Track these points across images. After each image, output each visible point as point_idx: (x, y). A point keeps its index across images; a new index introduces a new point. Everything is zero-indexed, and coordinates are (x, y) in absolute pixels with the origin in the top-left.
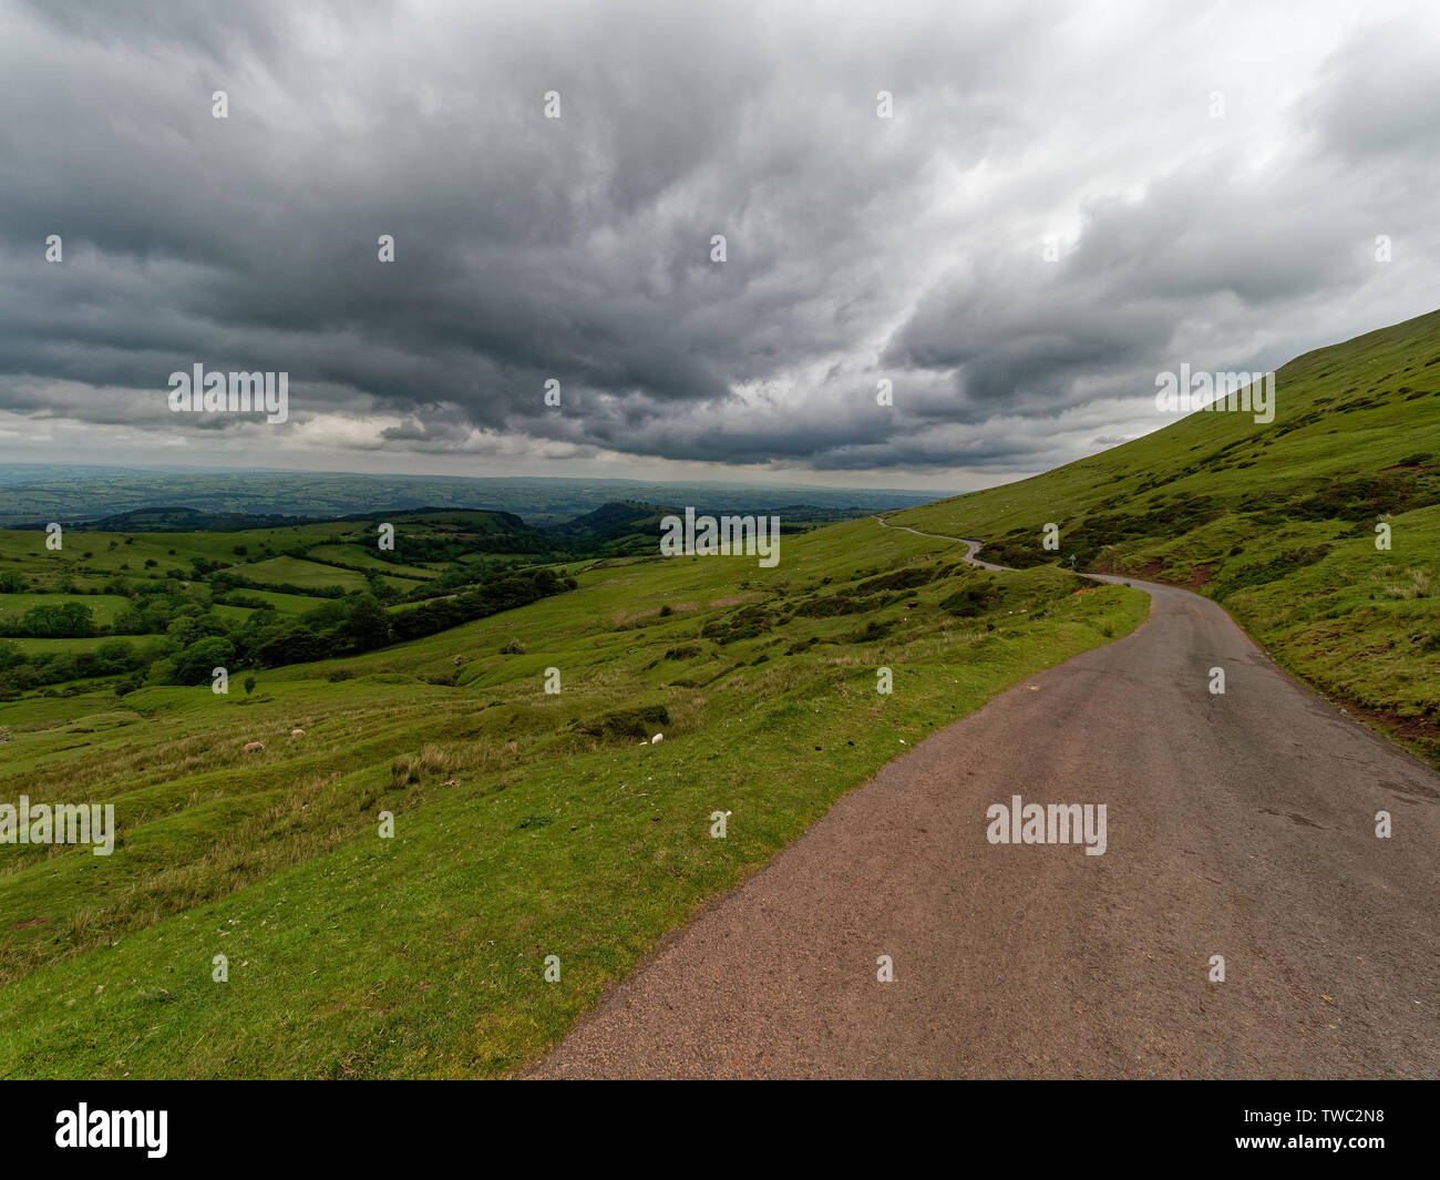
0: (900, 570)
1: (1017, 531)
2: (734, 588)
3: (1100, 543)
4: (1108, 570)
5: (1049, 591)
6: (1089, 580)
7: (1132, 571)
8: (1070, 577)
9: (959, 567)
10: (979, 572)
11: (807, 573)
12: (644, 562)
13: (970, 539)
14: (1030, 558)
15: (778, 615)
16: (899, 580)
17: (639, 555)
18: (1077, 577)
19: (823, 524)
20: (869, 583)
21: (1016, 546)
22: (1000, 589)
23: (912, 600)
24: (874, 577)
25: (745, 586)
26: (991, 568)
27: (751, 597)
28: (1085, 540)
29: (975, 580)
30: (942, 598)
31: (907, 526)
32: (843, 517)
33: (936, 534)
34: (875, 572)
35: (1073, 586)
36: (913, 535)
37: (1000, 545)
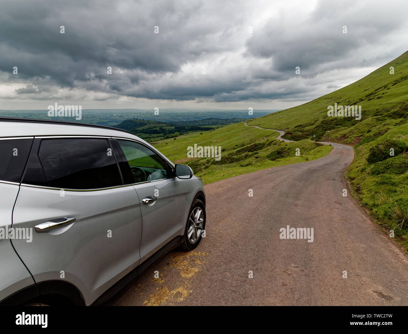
0: (253, 144)
1: (299, 126)
3: (326, 130)
4: (327, 140)
5: (306, 149)
6: (320, 144)
7: (335, 140)
8: (313, 143)
9: (275, 142)
10: (282, 143)
13: (281, 130)
14: (301, 137)
15: (204, 165)
16: (252, 148)
18: (316, 143)
19: (222, 126)
20: (241, 150)
21: (296, 132)
22: (288, 149)
23: (256, 155)
24: (242, 147)
26: (287, 141)
28: (321, 129)
29: (280, 146)
30: (268, 154)
31: (256, 126)
32: (230, 122)
33: (267, 128)
34: (243, 145)
35: (314, 147)
36: (258, 129)
37: (291, 132)
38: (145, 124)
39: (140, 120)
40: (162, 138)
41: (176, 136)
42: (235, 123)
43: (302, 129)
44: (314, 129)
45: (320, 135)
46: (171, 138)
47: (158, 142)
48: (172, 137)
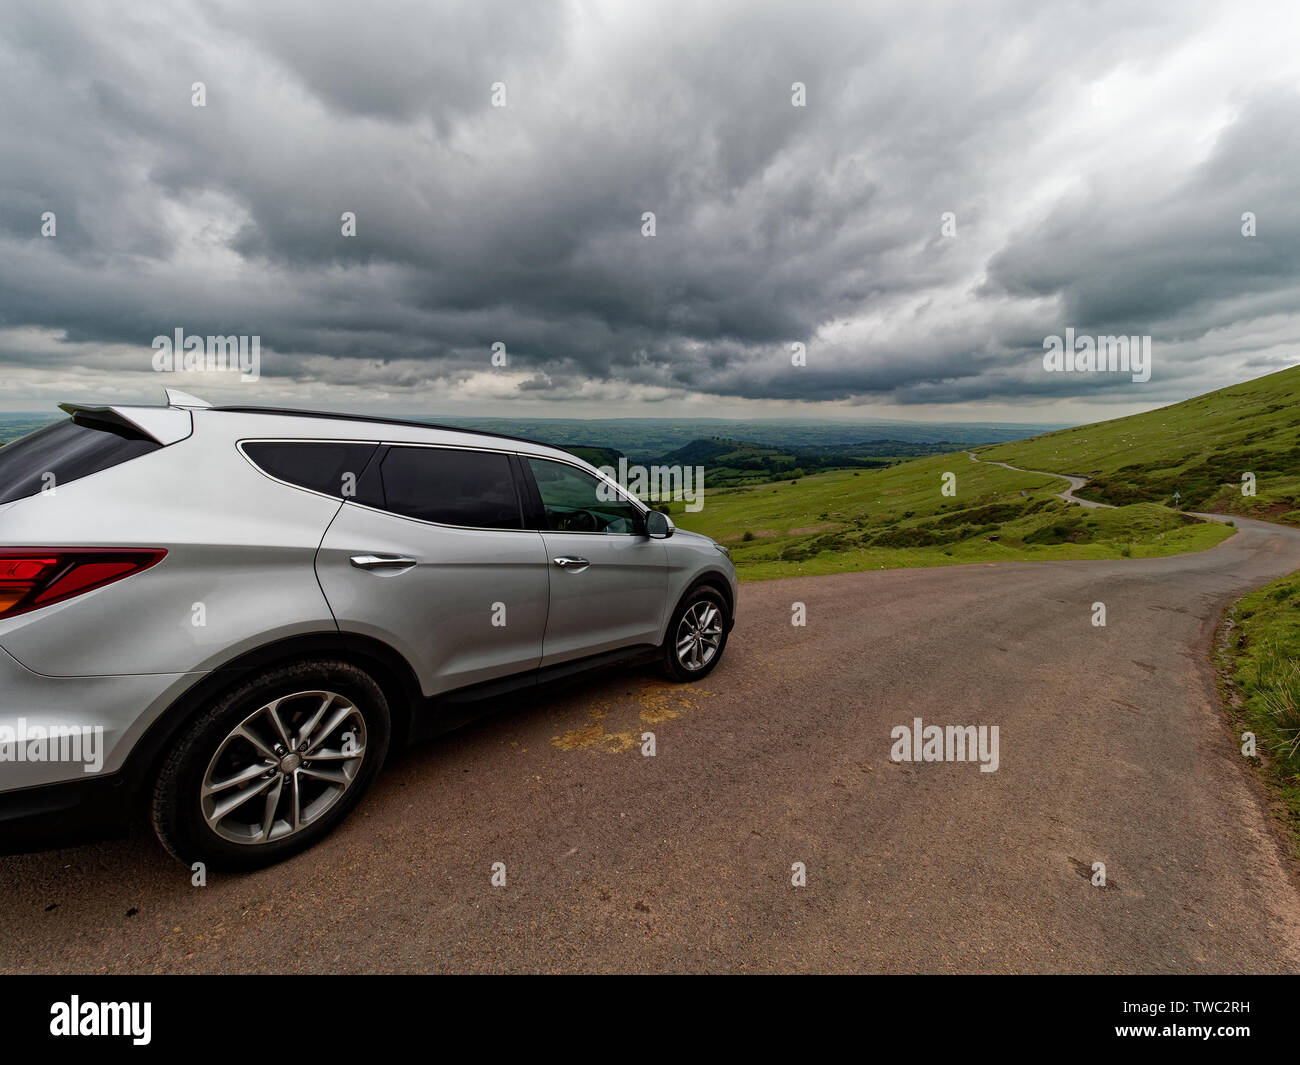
0: (988, 505)
1: (1132, 467)
2: (813, 518)
3: (1222, 482)
5: (1146, 529)
6: (1195, 518)
7: (1251, 511)
8: (1172, 515)
9: (1051, 504)
10: (1072, 510)
11: (888, 507)
12: (728, 492)
13: (1075, 475)
14: (1136, 496)
16: (985, 516)
17: (723, 486)
18: (1182, 516)
19: (909, 459)
20: (952, 517)
21: (1121, 483)
22: (1090, 525)
23: (992, 534)
24: (958, 512)
25: (824, 517)
26: (1089, 505)
27: (830, 527)
28: (1207, 478)
29: (1066, 516)
30: (1026, 533)
31: (1002, 461)
32: (931, 452)
33: (1035, 470)
34: (961, 507)
35: (1174, 524)
36: (1007, 469)
37: (1102, 482)
38: (735, 449)
39: (724, 440)
40: (767, 478)
41: (798, 477)
42: (944, 452)
43: (1141, 475)
44: (1181, 478)
45: (1199, 494)
46: (785, 479)
47: (757, 487)
48: (789, 479)
